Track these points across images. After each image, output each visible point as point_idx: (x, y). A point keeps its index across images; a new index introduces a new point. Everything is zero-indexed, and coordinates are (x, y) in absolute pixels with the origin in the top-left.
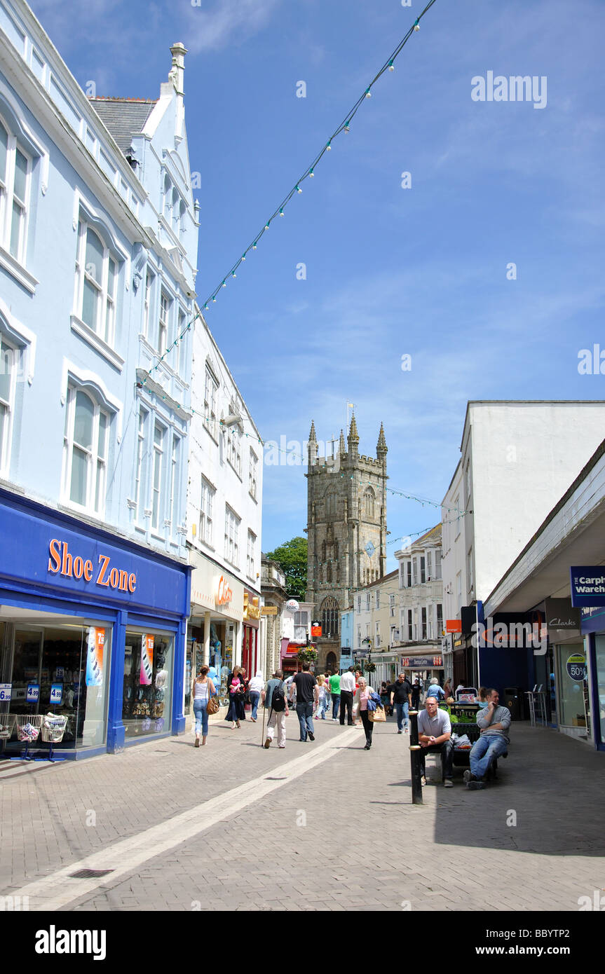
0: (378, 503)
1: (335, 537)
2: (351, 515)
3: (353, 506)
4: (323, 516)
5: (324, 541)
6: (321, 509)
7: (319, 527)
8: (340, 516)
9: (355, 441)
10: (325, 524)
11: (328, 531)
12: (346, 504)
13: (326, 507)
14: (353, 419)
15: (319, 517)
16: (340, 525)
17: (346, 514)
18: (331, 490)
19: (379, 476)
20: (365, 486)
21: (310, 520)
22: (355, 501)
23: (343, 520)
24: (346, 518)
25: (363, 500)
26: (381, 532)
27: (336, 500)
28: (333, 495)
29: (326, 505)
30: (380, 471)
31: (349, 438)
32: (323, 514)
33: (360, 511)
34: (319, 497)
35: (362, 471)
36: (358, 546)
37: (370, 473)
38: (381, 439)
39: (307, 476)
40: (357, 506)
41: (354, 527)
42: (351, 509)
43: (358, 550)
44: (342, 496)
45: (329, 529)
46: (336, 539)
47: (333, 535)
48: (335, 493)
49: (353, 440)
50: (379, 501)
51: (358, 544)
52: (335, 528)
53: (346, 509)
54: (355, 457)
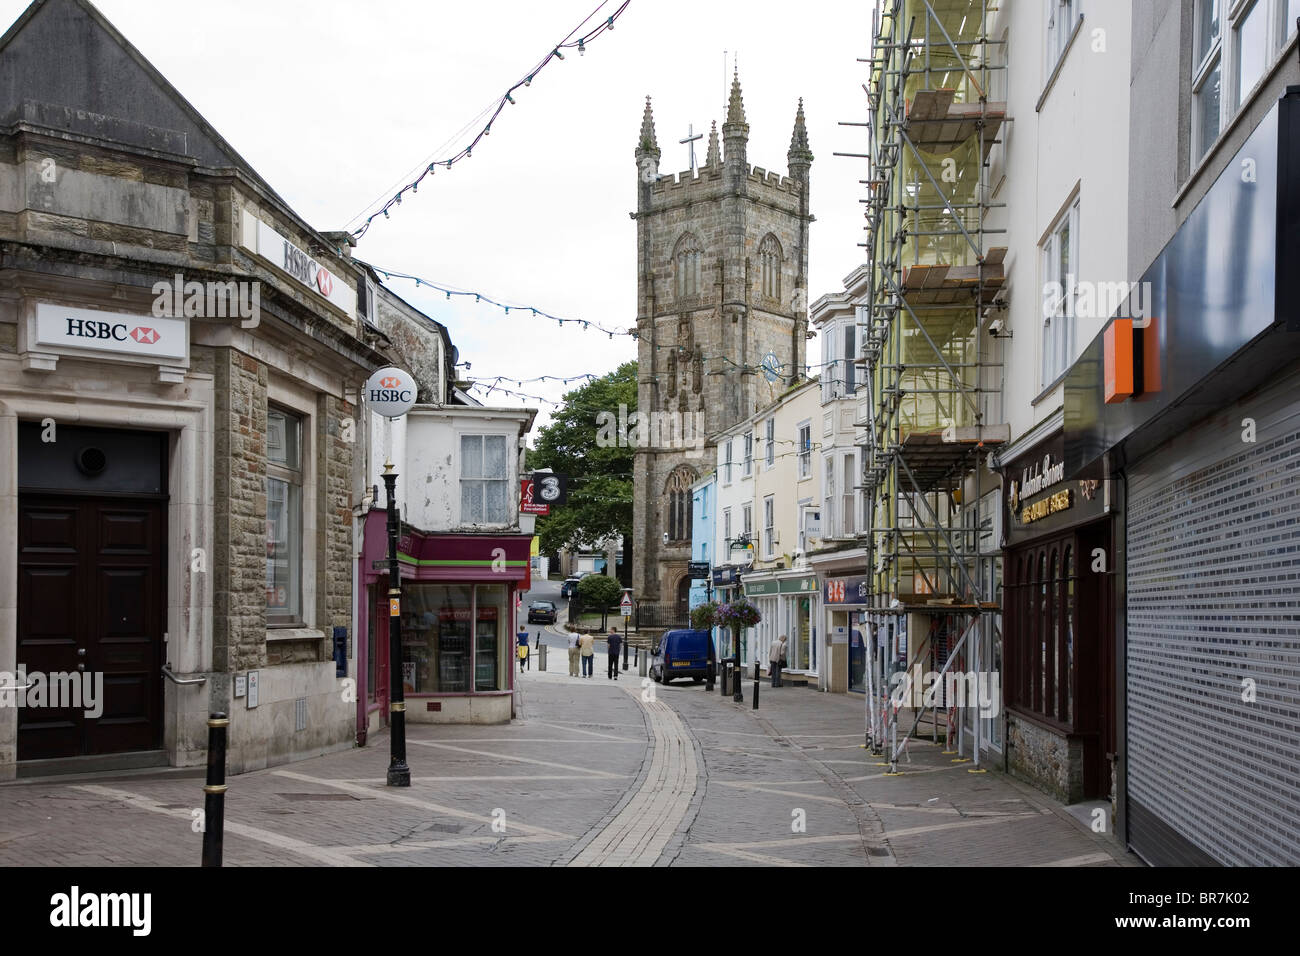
0: (790, 272)
1: (695, 341)
2: (729, 295)
3: (735, 275)
4: (671, 299)
5: (672, 352)
6: (665, 286)
7: (659, 324)
8: (706, 299)
9: (739, 134)
10: (675, 317)
11: (680, 331)
12: (719, 271)
13: (677, 281)
14: (736, 84)
15: (660, 302)
16: (706, 316)
18: (687, 244)
19: (791, 213)
20: (760, 234)
21: (642, 310)
22: (738, 264)
23: (713, 306)
24: (719, 302)
25: (758, 263)
26: (795, 330)
27: (698, 266)
28: (690, 255)
29: (677, 276)
30: (795, 203)
31: (727, 127)
32: (671, 297)
33: (748, 285)
34: (662, 259)
35: (755, 201)
36: (744, 360)
37: (773, 206)
38: (800, 136)
39: (636, 216)
40: (743, 276)
41: (735, 320)
42: (729, 282)
43: (745, 368)
44: (711, 255)
45: (683, 327)
46: (698, 346)
47: (691, 338)
48: (696, 251)
49: (736, 129)
50: (792, 267)
51: (743, 354)
52: (695, 324)
54: (739, 169)
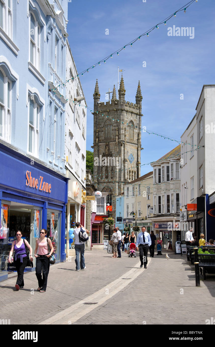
0: (136, 131)
1: (110, 151)
2: (120, 138)
3: (122, 132)
4: (103, 138)
5: (104, 153)
6: (102, 134)
7: (100, 145)
8: (113, 139)
9: (123, 93)
10: (104, 144)
11: (106, 148)
12: (117, 131)
13: (105, 133)
14: (122, 79)
15: (100, 139)
16: (113, 144)
17: (117, 137)
18: (108, 123)
19: (137, 114)
20: (128, 121)
21: (95, 141)
22: (122, 129)
23: (115, 141)
24: (117, 140)
25: (128, 129)
26: (138, 148)
27: (111, 129)
28: (109, 126)
29: (105, 132)
30: (138, 111)
31: (120, 91)
32: (103, 137)
33: (125, 136)
34: (101, 126)
35: (127, 111)
36: (124, 157)
37: (132, 113)
38: (139, 92)
39: (93, 114)
40: (124, 133)
41: (122, 146)
42: (120, 135)
43: (124, 159)
44: (115, 126)
45: (107, 146)
46: (111, 152)
47: (109, 150)
49: (122, 92)
51: (124, 155)
52: (110, 146)
53: (117, 134)
54: (123, 102)
